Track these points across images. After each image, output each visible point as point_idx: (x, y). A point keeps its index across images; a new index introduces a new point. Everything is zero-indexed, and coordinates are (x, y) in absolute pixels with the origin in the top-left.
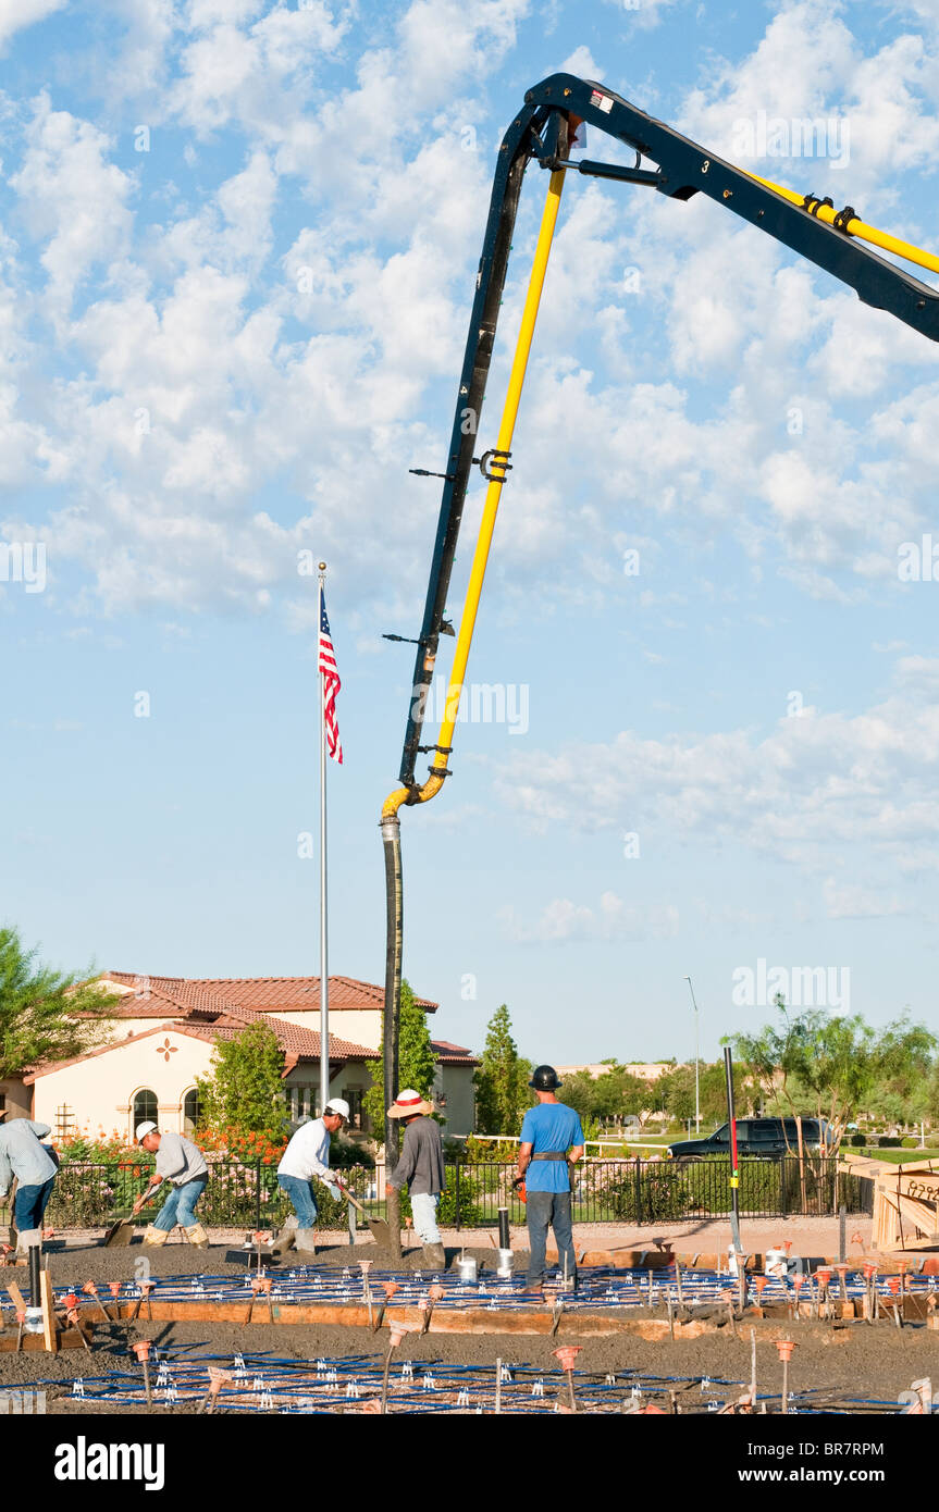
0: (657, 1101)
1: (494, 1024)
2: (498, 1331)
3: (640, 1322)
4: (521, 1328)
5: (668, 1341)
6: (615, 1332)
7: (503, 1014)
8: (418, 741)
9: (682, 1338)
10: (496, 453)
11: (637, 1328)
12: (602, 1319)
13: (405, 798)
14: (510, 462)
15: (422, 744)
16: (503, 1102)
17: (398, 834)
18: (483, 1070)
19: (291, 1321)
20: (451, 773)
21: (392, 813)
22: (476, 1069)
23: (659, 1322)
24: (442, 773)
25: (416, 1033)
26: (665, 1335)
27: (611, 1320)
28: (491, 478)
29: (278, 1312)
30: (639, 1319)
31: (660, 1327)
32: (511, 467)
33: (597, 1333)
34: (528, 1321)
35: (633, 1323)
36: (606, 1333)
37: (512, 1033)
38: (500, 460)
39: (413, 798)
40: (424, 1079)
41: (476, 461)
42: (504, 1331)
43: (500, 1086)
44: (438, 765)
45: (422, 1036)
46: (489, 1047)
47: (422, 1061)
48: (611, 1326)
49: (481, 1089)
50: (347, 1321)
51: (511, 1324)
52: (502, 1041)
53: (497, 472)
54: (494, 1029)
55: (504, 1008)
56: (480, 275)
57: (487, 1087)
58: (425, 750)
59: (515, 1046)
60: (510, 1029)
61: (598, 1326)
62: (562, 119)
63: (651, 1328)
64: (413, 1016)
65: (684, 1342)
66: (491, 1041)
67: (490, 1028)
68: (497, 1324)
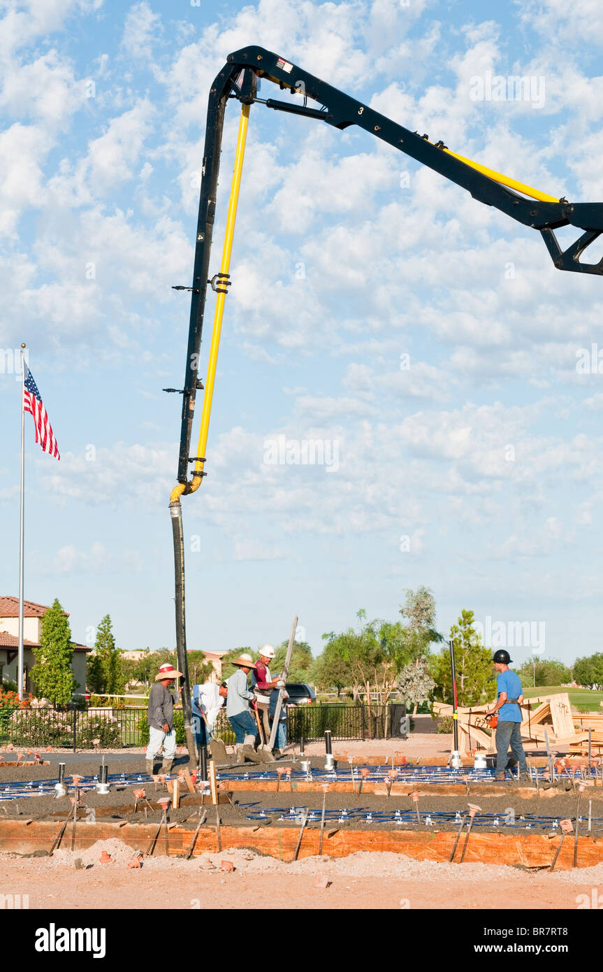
0: (142, 674)
1: (102, 626)
2: (432, 795)
3: (519, 789)
4: (447, 793)
5: (536, 798)
6: (504, 794)
7: (107, 620)
8: (188, 454)
9: (544, 797)
10: (221, 275)
11: (517, 792)
12: (496, 787)
13: (183, 491)
14: (229, 280)
15: (190, 456)
16: (107, 674)
17: (180, 512)
18: (94, 653)
19: (304, 790)
20: (206, 474)
21: (177, 500)
22: (89, 654)
23: (531, 789)
24: (202, 474)
25: (63, 632)
26: (534, 795)
27: (501, 788)
28: (219, 291)
29: (296, 786)
30: (518, 787)
31: (531, 791)
32: (230, 284)
33: (493, 795)
34: (451, 789)
35: (515, 790)
36: (498, 795)
37: (112, 631)
38: (223, 279)
39: (187, 491)
40: (68, 659)
41: (209, 282)
42: (436, 794)
43: (105, 664)
44: (199, 470)
45: (67, 634)
46: (98, 641)
47: (67, 649)
48: (502, 791)
49: (93, 666)
50: (339, 790)
51: (441, 790)
52: (105, 637)
53: (222, 287)
54: (101, 629)
55: (108, 617)
56: (204, 168)
57: (97, 664)
58: (191, 460)
59: (114, 640)
60: (111, 629)
61: (494, 791)
62: (253, 73)
63: (526, 792)
64: (62, 621)
65: (545, 799)
66: (100, 637)
67: (99, 628)
68: (432, 790)
